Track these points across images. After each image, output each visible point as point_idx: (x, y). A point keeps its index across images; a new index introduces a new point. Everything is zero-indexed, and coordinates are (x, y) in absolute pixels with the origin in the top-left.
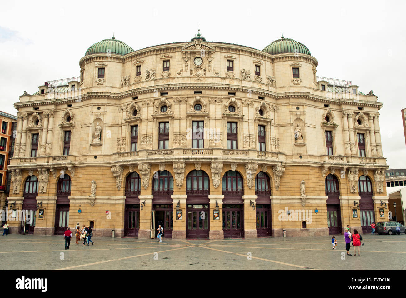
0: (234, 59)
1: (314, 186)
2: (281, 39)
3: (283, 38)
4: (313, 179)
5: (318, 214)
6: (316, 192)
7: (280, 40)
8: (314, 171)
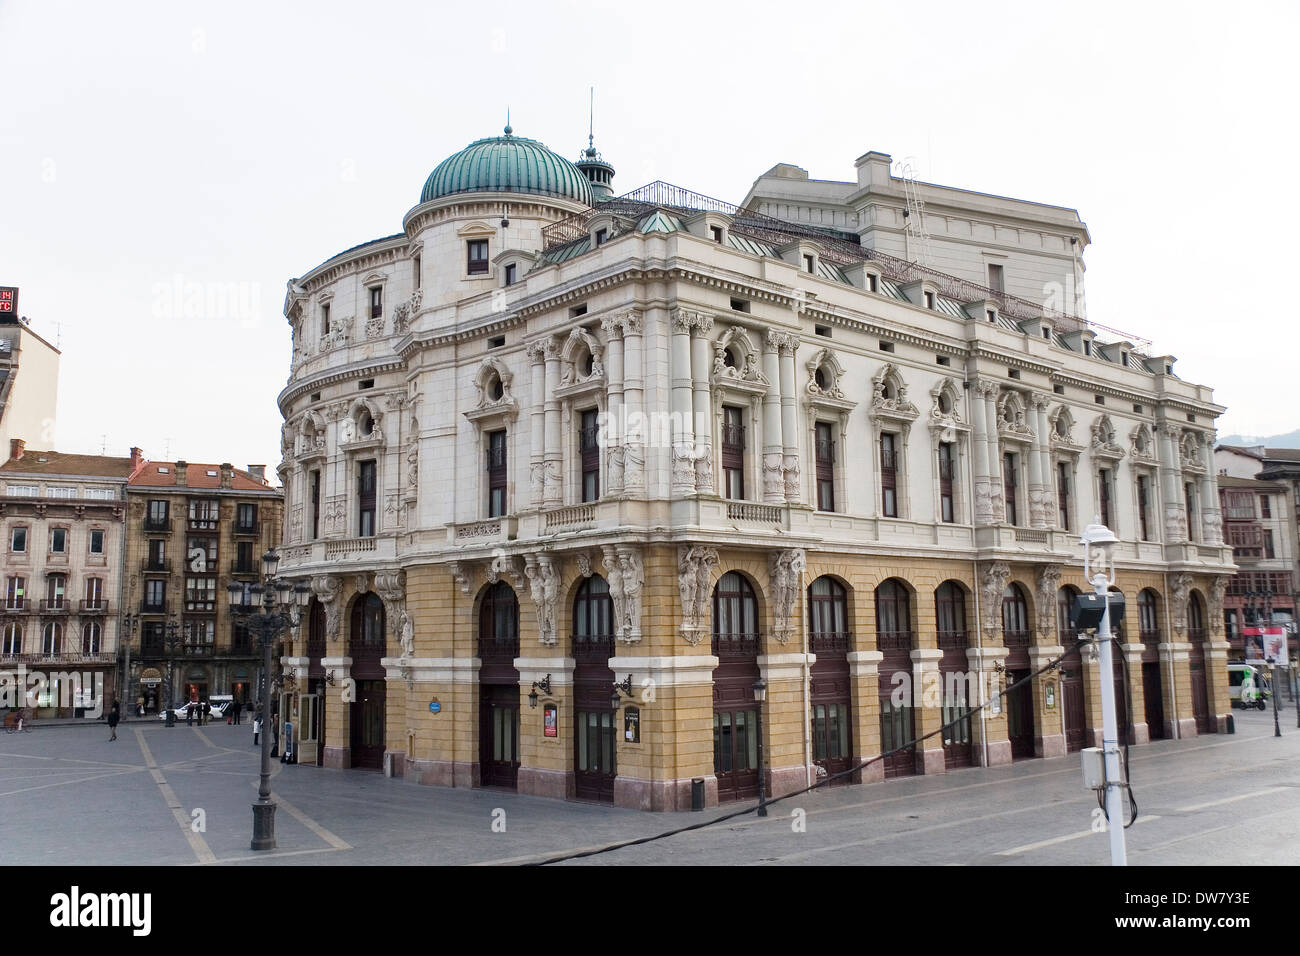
0: (330, 298)
1: (434, 629)
2: (502, 134)
3: (508, 131)
4: (433, 604)
5: (440, 715)
6: (438, 646)
7: (498, 141)
8: (435, 579)
